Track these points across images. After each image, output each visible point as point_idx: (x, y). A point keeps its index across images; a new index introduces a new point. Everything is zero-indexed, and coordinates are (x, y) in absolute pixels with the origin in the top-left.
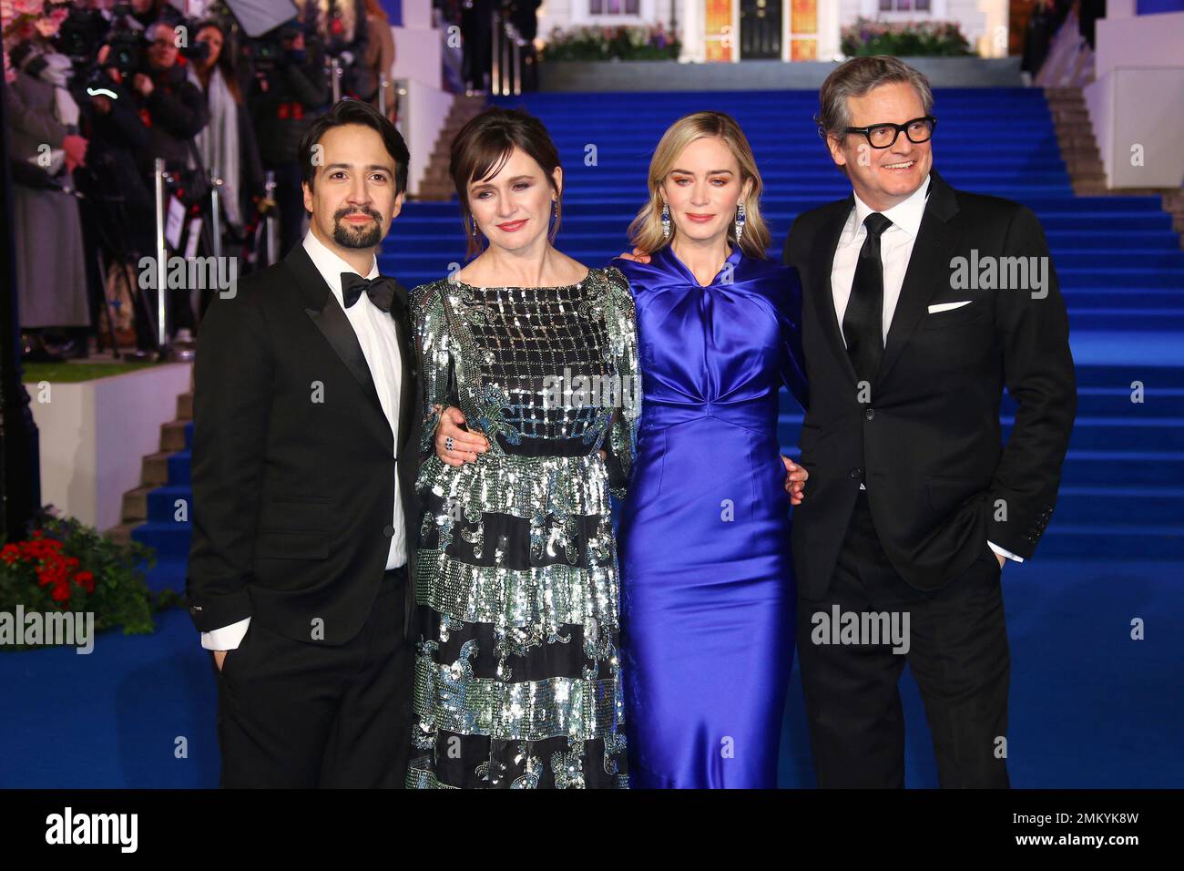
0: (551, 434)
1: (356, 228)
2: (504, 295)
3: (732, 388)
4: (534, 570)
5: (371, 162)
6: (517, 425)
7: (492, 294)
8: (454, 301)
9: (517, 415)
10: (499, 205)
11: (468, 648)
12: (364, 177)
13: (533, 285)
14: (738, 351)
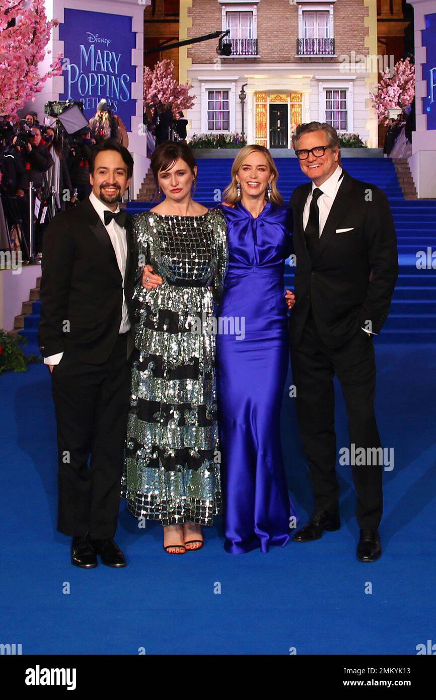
0: (189, 278)
1: (109, 195)
2: (172, 219)
3: (265, 261)
4: (180, 334)
5: (117, 166)
6: (175, 273)
7: (167, 218)
8: (151, 220)
9: (175, 269)
10: (172, 181)
11: (151, 365)
12: (114, 173)
13: (184, 215)
14: (267, 246)
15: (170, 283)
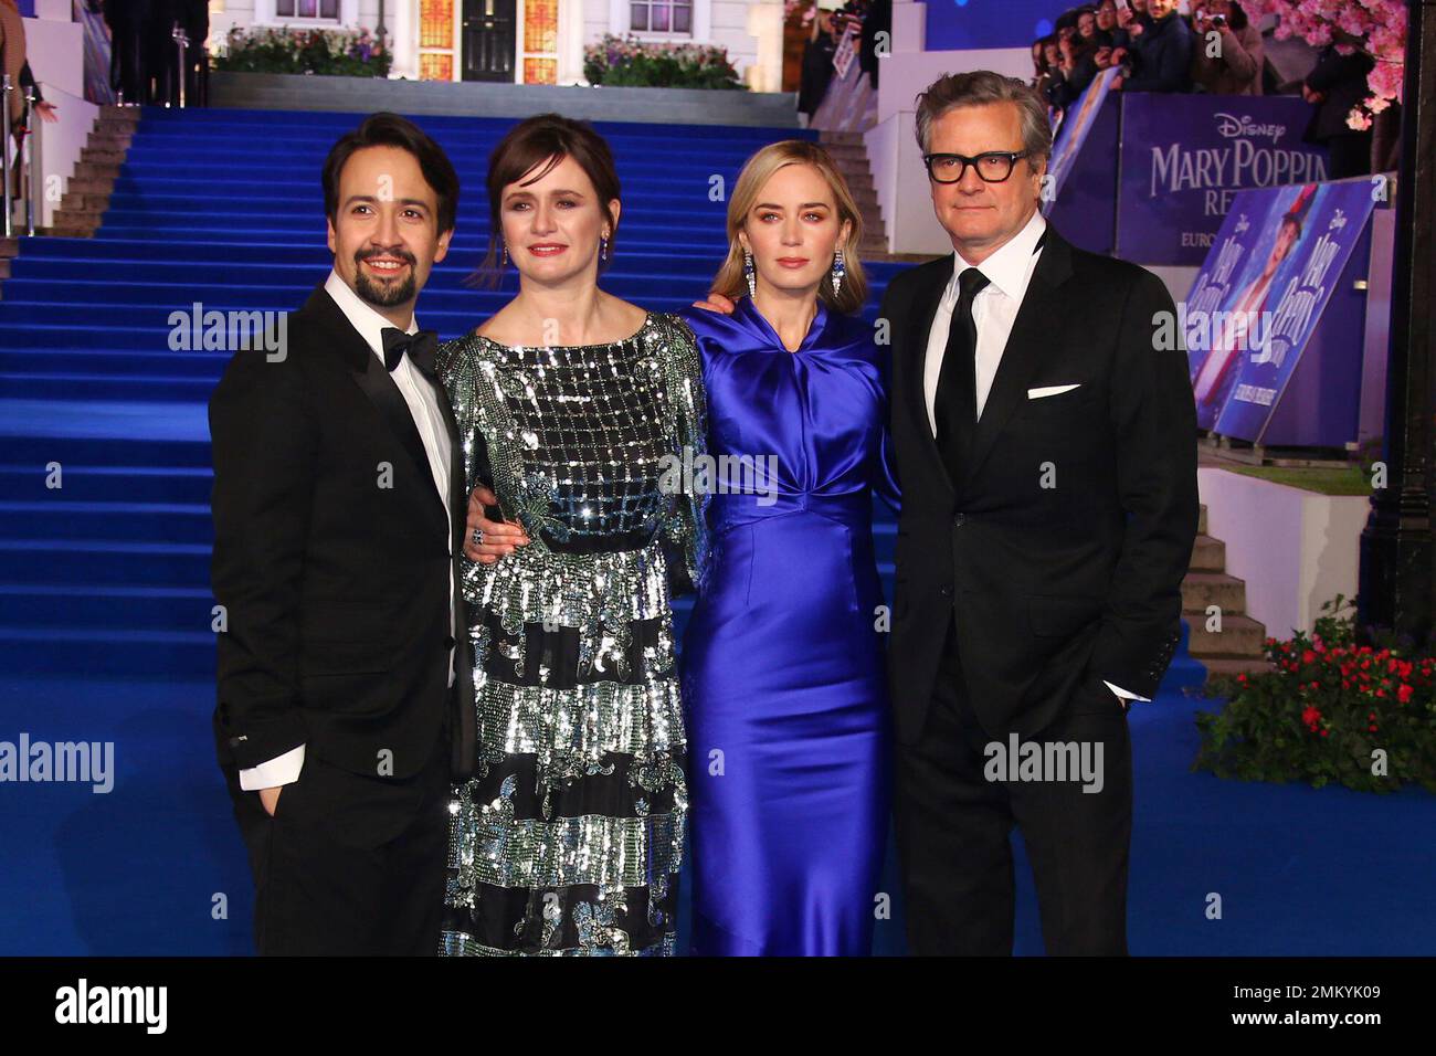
0: (607, 529)
1: (382, 281)
2: (545, 359)
3: (831, 477)
4: (580, 688)
6: (566, 520)
9: (567, 509)
11: (509, 784)
12: (393, 213)
15: (556, 547)
